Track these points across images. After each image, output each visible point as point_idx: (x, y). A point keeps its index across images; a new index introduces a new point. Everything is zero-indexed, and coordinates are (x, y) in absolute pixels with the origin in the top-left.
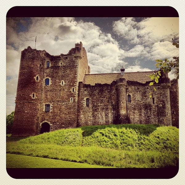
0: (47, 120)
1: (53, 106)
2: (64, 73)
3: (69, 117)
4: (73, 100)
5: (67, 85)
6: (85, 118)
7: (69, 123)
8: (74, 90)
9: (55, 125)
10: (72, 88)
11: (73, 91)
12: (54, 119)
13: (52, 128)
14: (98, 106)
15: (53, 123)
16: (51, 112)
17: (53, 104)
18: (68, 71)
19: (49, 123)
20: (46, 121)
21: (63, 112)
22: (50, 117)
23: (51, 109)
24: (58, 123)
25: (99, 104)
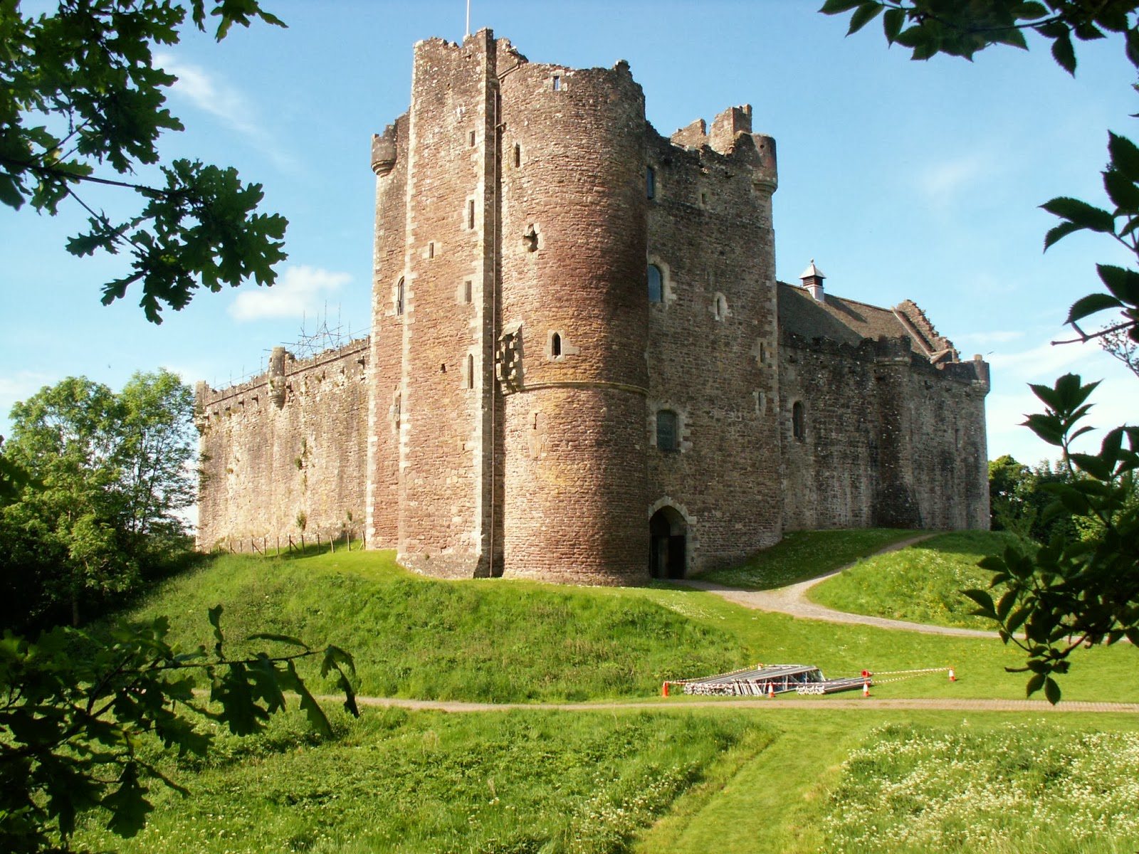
0: (673, 495)
1: (691, 422)
2: (722, 253)
3: (758, 484)
4: (764, 401)
5: (740, 324)
6: (795, 495)
7: (760, 514)
8: (767, 355)
9: (707, 525)
10: (759, 340)
11: (762, 360)
12: (701, 493)
13: (695, 539)
14: (832, 443)
15: (700, 513)
16: (688, 457)
17: (691, 414)
18: (738, 250)
19: (683, 510)
20: (669, 501)
21: (732, 459)
22: (683, 478)
23: (686, 439)
24: (718, 514)
25: (834, 435)
